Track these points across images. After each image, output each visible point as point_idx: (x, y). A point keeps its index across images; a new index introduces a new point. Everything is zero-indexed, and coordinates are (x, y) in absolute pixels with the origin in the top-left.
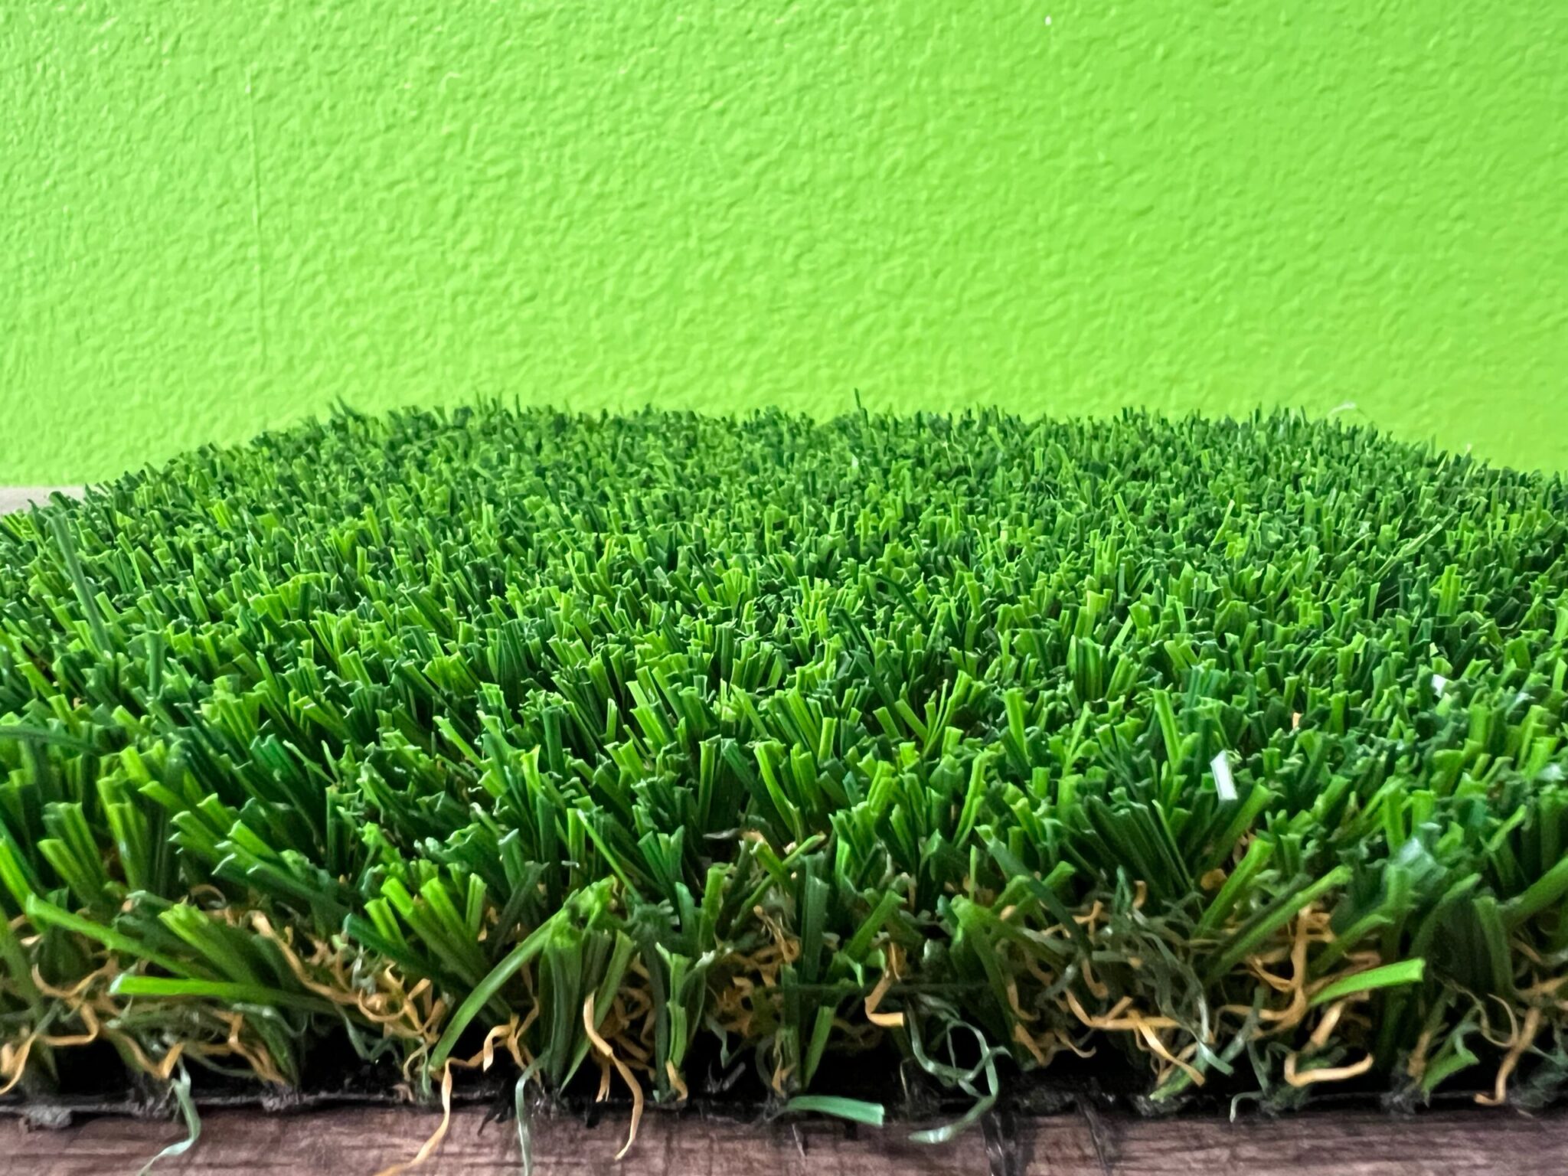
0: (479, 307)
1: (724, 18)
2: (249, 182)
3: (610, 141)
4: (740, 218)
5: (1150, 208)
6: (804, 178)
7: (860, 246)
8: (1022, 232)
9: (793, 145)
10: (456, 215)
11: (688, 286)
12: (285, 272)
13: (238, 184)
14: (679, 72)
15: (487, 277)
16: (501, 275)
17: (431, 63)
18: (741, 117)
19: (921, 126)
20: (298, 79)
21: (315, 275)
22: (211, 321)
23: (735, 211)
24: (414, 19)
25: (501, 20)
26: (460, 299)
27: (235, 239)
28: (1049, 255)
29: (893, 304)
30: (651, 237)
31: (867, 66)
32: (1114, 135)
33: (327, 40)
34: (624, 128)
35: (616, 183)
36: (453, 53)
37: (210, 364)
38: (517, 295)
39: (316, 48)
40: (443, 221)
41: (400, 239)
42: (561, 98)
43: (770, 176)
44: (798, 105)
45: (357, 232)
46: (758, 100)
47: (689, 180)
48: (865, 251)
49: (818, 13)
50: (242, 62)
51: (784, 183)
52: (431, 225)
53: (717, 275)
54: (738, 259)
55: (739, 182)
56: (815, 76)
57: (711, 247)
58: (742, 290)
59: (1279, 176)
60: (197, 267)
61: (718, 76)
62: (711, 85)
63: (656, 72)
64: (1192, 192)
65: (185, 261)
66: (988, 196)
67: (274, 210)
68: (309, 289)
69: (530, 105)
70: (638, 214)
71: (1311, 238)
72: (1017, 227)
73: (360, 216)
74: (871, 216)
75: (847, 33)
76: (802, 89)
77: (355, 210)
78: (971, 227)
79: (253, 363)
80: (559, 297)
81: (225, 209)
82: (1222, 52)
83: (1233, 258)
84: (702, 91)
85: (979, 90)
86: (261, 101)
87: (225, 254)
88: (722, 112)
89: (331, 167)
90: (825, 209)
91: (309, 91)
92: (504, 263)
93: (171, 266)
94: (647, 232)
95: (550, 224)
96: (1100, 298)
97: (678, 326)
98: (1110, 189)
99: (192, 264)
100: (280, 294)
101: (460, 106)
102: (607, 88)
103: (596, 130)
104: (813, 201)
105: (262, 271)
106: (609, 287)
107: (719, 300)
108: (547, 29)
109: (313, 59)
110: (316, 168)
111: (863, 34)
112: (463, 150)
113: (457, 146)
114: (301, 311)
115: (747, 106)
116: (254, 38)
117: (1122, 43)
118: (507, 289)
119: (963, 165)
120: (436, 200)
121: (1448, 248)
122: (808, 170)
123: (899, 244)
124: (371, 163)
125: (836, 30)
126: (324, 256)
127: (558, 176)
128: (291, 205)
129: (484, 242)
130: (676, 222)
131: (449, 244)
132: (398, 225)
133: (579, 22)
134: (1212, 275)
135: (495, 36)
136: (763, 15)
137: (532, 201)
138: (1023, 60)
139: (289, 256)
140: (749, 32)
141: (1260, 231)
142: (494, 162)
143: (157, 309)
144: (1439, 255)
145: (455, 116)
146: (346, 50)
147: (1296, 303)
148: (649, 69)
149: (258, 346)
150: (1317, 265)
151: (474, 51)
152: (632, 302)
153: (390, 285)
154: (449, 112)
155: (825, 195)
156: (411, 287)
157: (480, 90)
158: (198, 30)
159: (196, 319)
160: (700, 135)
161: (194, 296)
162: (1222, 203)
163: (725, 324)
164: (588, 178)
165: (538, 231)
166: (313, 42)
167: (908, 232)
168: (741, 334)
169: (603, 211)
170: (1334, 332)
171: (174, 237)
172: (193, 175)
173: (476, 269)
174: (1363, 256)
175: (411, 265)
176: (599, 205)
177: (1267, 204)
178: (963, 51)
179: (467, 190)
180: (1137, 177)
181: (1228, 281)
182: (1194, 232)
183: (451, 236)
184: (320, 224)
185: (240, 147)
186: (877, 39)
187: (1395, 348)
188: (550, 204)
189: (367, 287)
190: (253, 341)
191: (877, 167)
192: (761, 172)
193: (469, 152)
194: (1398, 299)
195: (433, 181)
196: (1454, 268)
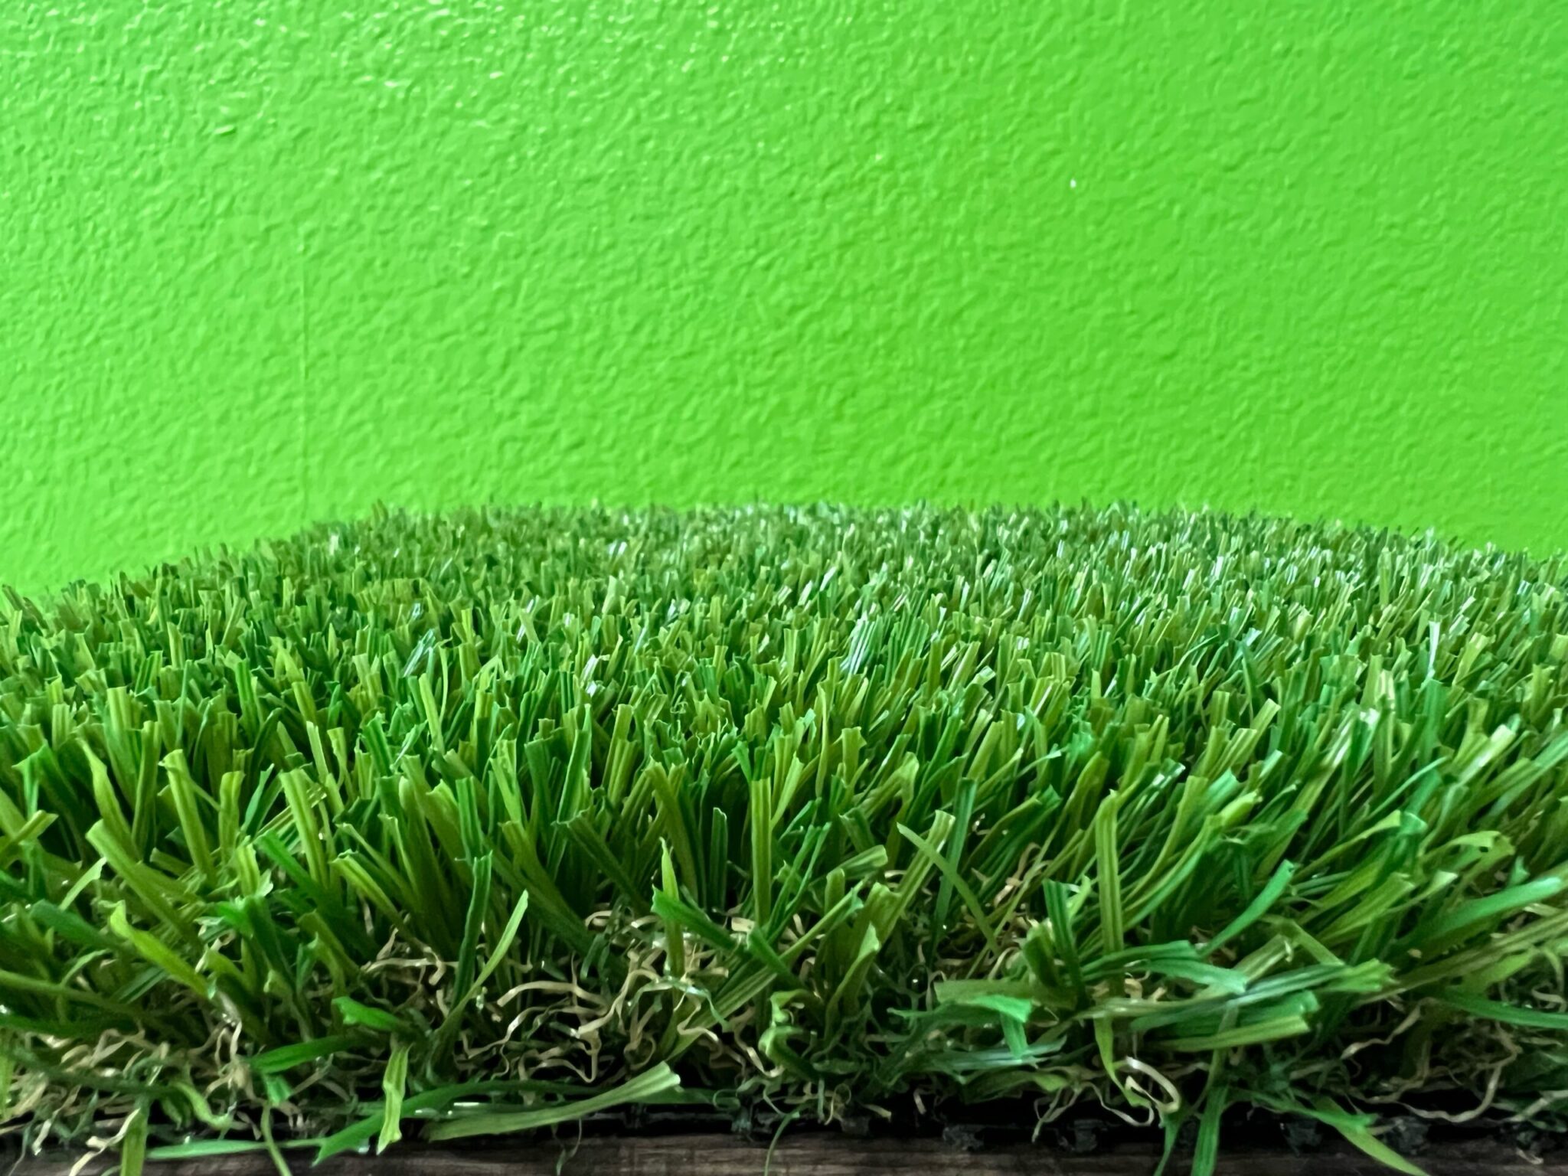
0: (527, 453)
1: (768, 181)
2: (298, 335)
3: (658, 294)
4: (785, 365)
5: (1175, 353)
6: (846, 327)
7: (902, 390)
8: (1055, 376)
9: (835, 297)
10: (505, 366)
11: (733, 430)
12: (330, 421)
13: (286, 337)
14: (725, 231)
15: (535, 424)
16: (548, 422)
17: (485, 223)
18: (785, 271)
19: (959, 277)
20: (351, 237)
21: (361, 424)
22: (252, 471)
23: (779, 360)
24: (468, 182)
25: (554, 183)
26: (508, 446)
27: (281, 390)
28: (1081, 396)
29: (934, 445)
30: (698, 385)
31: (904, 224)
32: (1137, 286)
33: (381, 201)
34: (672, 283)
35: (664, 333)
36: (506, 213)
37: (248, 513)
38: (565, 441)
39: (371, 208)
40: (492, 371)
41: (447, 389)
42: (611, 256)
43: (814, 327)
44: (840, 260)
45: (405, 384)
46: (801, 257)
47: (736, 331)
48: (906, 396)
49: (858, 175)
50: (296, 221)
51: (827, 332)
52: (480, 375)
53: (762, 419)
54: (783, 405)
55: (784, 332)
56: (857, 234)
57: (758, 393)
58: (786, 433)
59: (1293, 322)
60: (240, 418)
61: (763, 234)
62: (757, 242)
63: (703, 230)
64: (1212, 339)
65: (227, 412)
66: (1023, 342)
67: (321, 363)
68: (353, 439)
69: (581, 262)
70: (684, 363)
71: (1324, 379)
72: (1049, 371)
73: (408, 368)
74: (910, 362)
75: (886, 194)
76: (845, 246)
77: (403, 361)
78: (1007, 371)
80: (607, 441)
81: (272, 362)
82: (1233, 211)
83: (1255, 397)
84: (748, 248)
85: (1012, 246)
86: (314, 258)
87: (270, 405)
88: (768, 268)
89: (381, 321)
90: (866, 356)
91: (361, 248)
92: (553, 411)
93: (214, 416)
94: (694, 380)
95: (599, 373)
96: (1132, 436)
97: (724, 468)
98: (1138, 335)
99: (234, 415)
100: (324, 444)
101: (512, 262)
102: (657, 245)
103: (644, 285)
104: (857, 349)
105: (307, 421)
106: (656, 432)
107: (764, 443)
108: (599, 192)
109: (368, 220)
110: (365, 322)
111: (900, 196)
112: (512, 304)
113: (507, 299)
114: (347, 457)
115: (789, 263)
116: (307, 200)
117: (1140, 204)
118: (555, 436)
119: (998, 313)
120: (485, 352)
121: (1450, 385)
122: (850, 321)
123: (938, 388)
124: (421, 317)
125: (875, 192)
126: (370, 406)
127: (607, 328)
128: (339, 357)
129: (533, 390)
130: (722, 371)
131: (497, 394)
132: (447, 375)
133: (630, 185)
134: (1235, 417)
135: (548, 197)
136: (806, 180)
137: (581, 351)
138: (1051, 219)
139: (334, 407)
140: (792, 194)
141: (1278, 372)
142: (543, 315)
143: (197, 459)
144: (1443, 392)
145: (505, 273)
146: (401, 209)
147: (1314, 438)
148: (697, 228)
150: (1331, 404)
151: (526, 211)
152: (678, 446)
153: (436, 433)
154: (500, 269)
155: (867, 344)
157: (531, 247)
158: (253, 192)
159: (237, 469)
160: (745, 290)
161: (236, 447)
162: (1240, 347)
163: (769, 467)
164: (637, 328)
165: (587, 380)
166: (369, 203)
167: (944, 379)
168: (787, 476)
169: (650, 360)
170: (1351, 465)
171: (216, 389)
172: (241, 328)
173: (523, 419)
174: (1373, 396)
175: (459, 414)
176: (647, 354)
177: (1282, 347)
178: (994, 211)
179: (516, 342)
180: (1160, 325)
181: (1251, 419)
182: (1217, 373)
183: (499, 386)
184: (367, 375)
185: (290, 301)
186: (914, 200)
187: (1409, 479)
188: (599, 354)
189: (413, 435)
190: (294, 491)
191: (916, 317)
192: (805, 323)
193: (520, 304)
194: (1409, 433)
195: (483, 333)
196: (1456, 404)
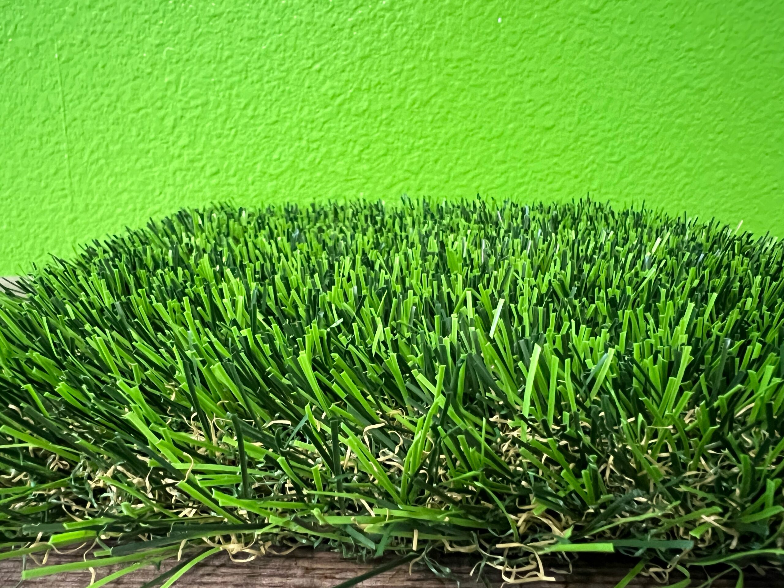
0: (188, 178)
1: (320, 17)
2: (60, 108)
3: (257, 86)
4: (329, 129)
5: (554, 126)
6: (365, 108)
7: (395, 145)
8: (483, 139)
9: (359, 89)
10: (174, 127)
11: (301, 166)
12: (81, 158)
13: (54, 109)
14: (295, 48)
15: (192, 161)
16: (200, 160)
17: (157, 42)
18: (329, 74)
19: (429, 79)
20: (83, 50)
21: (98, 160)
22: (43, 184)
23: (326, 126)
24: (147, 17)
25: (196, 17)
26: (178, 173)
27: (54, 140)
28: (497, 152)
29: (413, 177)
30: (281, 140)
31: (399, 43)
32: (534, 86)
33: (99, 28)
34: (266, 79)
35: (261, 110)
36: (169, 36)
37: (43, 208)
38: (209, 171)
39: (93, 32)
40: (168, 130)
41: (143, 140)
42: (230, 62)
43: (346, 106)
44: (361, 67)
45: (120, 136)
46: (339, 63)
47: (302, 108)
48: (397, 148)
49: (372, 14)
50: (52, 40)
51: (353, 109)
52: (160, 132)
53: (317, 160)
54: (329, 152)
55: (329, 109)
56: (371, 51)
57: (315, 145)
58: (330, 169)
59: (624, 109)
60: (33, 155)
61: (316, 50)
62: (313, 55)
63: (282, 48)
64: (576, 118)
65: (26, 151)
66: (465, 118)
67: (74, 124)
68: (95, 168)
69: (213, 66)
70: (272, 127)
71: (639, 144)
72: (480, 135)
73: (121, 127)
74: (401, 128)
75: (388, 26)
76: (364, 58)
77: (118, 124)
78: (455, 135)
79: (67, 207)
80: (232, 172)
81: (47, 123)
82: (595, 39)
83: (597, 153)
84: (308, 58)
85: (460, 60)
86: (64, 62)
87: (48, 149)
88: (319, 71)
89: (104, 100)
90: (376, 124)
91: (90, 57)
92: (201, 154)
93: (19, 154)
94: (279, 137)
95: (226, 132)
96: (525, 175)
97: (296, 188)
98: (531, 115)
99: (30, 153)
100: (80, 170)
101: (174, 66)
102: (256, 56)
103: (249, 80)
104: (369, 121)
105: (69, 157)
106: (259, 167)
107: (319, 174)
108: (221, 23)
109: (93, 39)
110: (96, 101)
111: (397, 26)
112: (176, 91)
113: (173, 88)
114: (92, 178)
115: (332, 67)
116: (58, 27)
117: (540, 33)
118: (203, 167)
119: (452, 101)
120: (163, 119)
121: (713, 149)
122: (366, 104)
123: (416, 144)
124: (126, 98)
125: (382, 24)
126: (102, 150)
127: (230, 105)
128: (83, 121)
129: (190, 141)
130: (294, 132)
131: (170, 143)
132: (142, 133)
133: (239, 19)
134: (586, 164)
135: (193, 26)
136: (341, 15)
137: (216, 119)
138: (486, 42)
139: (83, 149)
140: (334, 25)
141: (612, 139)
142: (193, 98)
143: (13, 178)
144: (709, 153)
145: (171, 72)
146: (111, 33)
147: (630, 178)
148: (279, 46)
149: (69, 199)
150: (642, 158)
151: (181, 35)
152: (271, 175)
153: (138, 166)
154: (168, 70)
155: (377, 117)
156: (150, 167)
157: (185, 57)
158: (27, 22)
159: (34, 184)
160: (307, 84)
161: (32, 171)
162: (592, 123)
164: (246, 107)
165: (219, 136)
166: (91, 29)
167: (420, 139)
169: (254, 125)
171: (19, 138)
172: (28, 104)
173: (186, 158)
174: (668, 153)
175: (150, 155)
176: (252, 121)
177: (616, 124)
178: (452, 37)
179: (179, 113)
180: (547, 108)
181: (594, 166)
182: (577, 140)
183: (172, 139)
184: (98, 132)
185: (54, 88)
186: (404, 30)
188: (225, 121)
189: (126, 166)
190: (66, 196)
191: (404, 102)
192: (341, 105)
193: (180, 92)
194: (687, 176)
195: (161, 108)
196: (715, 160)
